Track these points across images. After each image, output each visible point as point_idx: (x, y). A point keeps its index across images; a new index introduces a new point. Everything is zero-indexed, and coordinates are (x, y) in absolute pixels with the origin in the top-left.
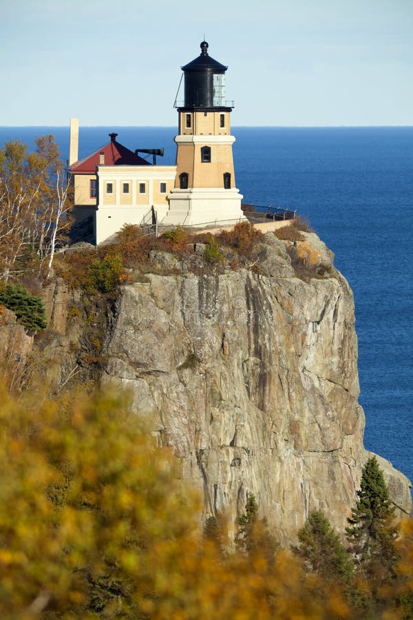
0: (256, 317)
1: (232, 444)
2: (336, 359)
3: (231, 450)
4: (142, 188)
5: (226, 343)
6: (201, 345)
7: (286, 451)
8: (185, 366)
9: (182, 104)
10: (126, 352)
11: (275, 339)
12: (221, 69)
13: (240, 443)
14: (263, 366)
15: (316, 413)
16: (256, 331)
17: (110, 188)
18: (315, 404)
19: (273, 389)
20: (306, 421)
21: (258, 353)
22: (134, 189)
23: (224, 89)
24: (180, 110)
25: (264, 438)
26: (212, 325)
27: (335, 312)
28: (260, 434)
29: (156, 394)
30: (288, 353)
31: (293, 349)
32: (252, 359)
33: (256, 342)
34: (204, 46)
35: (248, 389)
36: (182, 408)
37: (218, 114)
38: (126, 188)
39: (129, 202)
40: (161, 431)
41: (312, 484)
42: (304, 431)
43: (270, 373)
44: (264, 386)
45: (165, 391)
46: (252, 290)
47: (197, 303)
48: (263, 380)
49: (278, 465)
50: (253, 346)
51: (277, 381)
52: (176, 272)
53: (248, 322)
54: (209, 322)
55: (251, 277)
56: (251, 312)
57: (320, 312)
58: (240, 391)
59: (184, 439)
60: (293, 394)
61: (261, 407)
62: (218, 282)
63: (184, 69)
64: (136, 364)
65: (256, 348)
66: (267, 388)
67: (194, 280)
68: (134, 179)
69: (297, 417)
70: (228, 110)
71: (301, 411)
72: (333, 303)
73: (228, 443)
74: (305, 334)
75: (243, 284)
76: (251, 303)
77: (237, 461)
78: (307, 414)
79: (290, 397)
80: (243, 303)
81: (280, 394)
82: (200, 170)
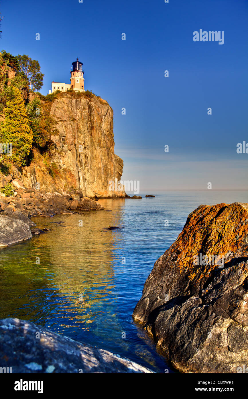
0: (90, 112)
2: (109, 126)
3: (84, 145)
4: (62, 88)
5: (82, 116)
6: (76, 116)
7: (98, 148)
8: (72, 121)
10: (56, 115)
11: (95, 118)
12: (82, 64)
13: (86, 144)
14: (92, 125)
15: (105, 138)
16: (90, 115)
18: (104, 136)
19: (94, 131)
20: (102, 140)
21: (91, 121)
25: (92, 143)
26: (79, 111)
27: (109, 114)
28: (91, 142)
29: (63, 126)
31: (99, 121)
32: (89, 122)
33: (90, 118)
34: (77, 59)
35: (88, 130)
36: (71, 131)
38: (59, 88)
40: (65, 137)
41: (103, 156)
42: (102, 142)
43: (93, 126)
44: (92, 130)
45: (66, 126)
46: (89, 105)
47: (75, 106)
48: (92, 128)
49: (95, 150)
50: (89, 119)
51: (95, 129)
52: (69, 98)
53: (88, 113)
54: (78, 111)
55: (89, 102)
56: (89, 110)
57: (106, 113)
58: (86, 130)
59: (71, 139)
60: (99, 133)
61: (91, 135)
62: (80, 100)
63: (72, 63)
64: (58, 118)
65: (90, 120)
66: (93, 130)
67: (74, 100)
68: (60, 86)
69: (100, 139)
71: (101, 137)
72: (109, 112)
73: (83, 143)
74: (102, 118)
75: (87, 102)
76: (89, 108)
77: (85, 148)
79: (98, 134)
80: (87, 107)
81: (96, 132)
82: (76, 84)
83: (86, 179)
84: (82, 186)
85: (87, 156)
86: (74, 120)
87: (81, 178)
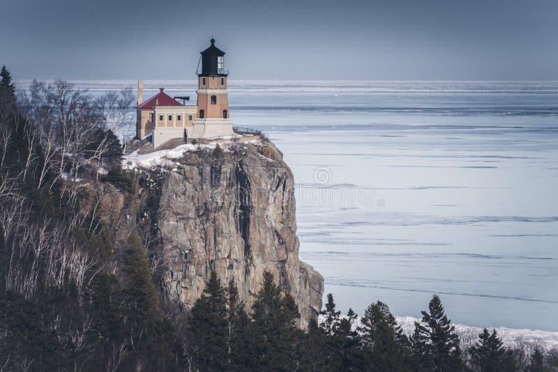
1: (229, 257)
3: (228, 260)
4: (179, 118)
7: (257, 261)
8: (203, 215)
9: (200, 73)
10: (172, 207)
12: (222, 54)
13: (233, 256)
14: (245, 215)
15: (274, 240)
17: (161, 118)
18: (274, 236)
19: (250, 228)
20: (268, 245)
21: (242, 208)
22: (175, 118)
23: (223, 65)
24: (200, 76)
25: (245, 254)
28: (244, 252)
29: (187, 230)
30: (258, 208)
31: (261, 206)
32: (239, 211)
34: (213, 41)
35: (237, 227)
37: (220, 78)
38: (170, 118)
39: (172, 125)
40: (190, 250)
42: (267, 250)
43: (249, 219)
45: (192, 229)
46: (239, 173)
47: (210, 181)
48: (245, 222)
49: (253, 268)
51: (253, 223)
52: (198, 164)
55: (239, 166)
58: (233, 229)
59: (203, 254)
60: (262, 230)
61: (244, 237)
62: (221, 169)
63: (202, 53)
64: (177, 214)
66: (247, 227)
67: (208, 168)
68: (175, 113)
69: (263, 242)
70: (226, 76)
71: (265, 239)
73: (226, 256)
75: (234, 170)
76: (239, 181)
77: (231, 267)
78: (269, 240)
79: (259, 232)
81: (254, 230)
82: (210, 108)
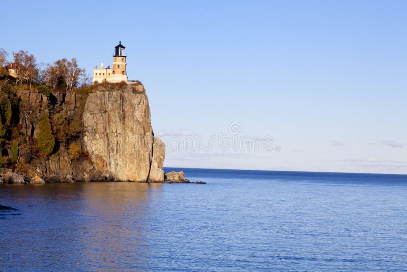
0: (123, 102)
1: (116, 132)
2: (143, 114)
4: (104, 74)
5: (114, 108)
6: (108, 108)
7: (130, 135)
9: (115, 55)
10: (89, 109)
11: (127, 108)
12: (124, 48)
13: (118, 132)
14: (124, 114)
15: (137, 126)
16: (122, 106)
17: (96, 74)
18: (137, 124)
19: (126, 120)
20: (135, 128)
21: (123, 111)
22: (98, 74)
23: (123, 52)
25: (124, 131)
27: (143, 102)
31: (132, 111)
32: (121, 112)
33: (122, 108)
34: (120, 42)
35: (120, 119)
36: (102, 122)
37: (122, 58)
38: (100, 74)
39: (100, 77)
40: (96, 127)
42: (134, 130)
43: (126, 116)
44: (124, 119)
45: (97, 118)
46: (122, 96)
47: (108, 98)
48: (124, 117)
49: (128, 137)
51: (128, 118)
52: (103, 91)
53: (120, 104)
54: (110, 103)
55: (121, 93)
56: (121, 101)
57: (139, 102)
58: (118, 119)
59: (102, 129)
61: (124, 124)
62: (113, 93)
63: (115, 47)
64: (91, 111)
67: (107, 93)
68: (102, 72)
69: (132, 126)
70: (125, 57)
71: (134, 125)
72: (142, 100)
73: (115, 131)
74: (135, 107)
75: (119, 94)
76: (121, 99)
77: (117, 136)
78: (135, 126)
79: (131, 122)
80: (119, 99)
81: (128, 121)
82: (117, 70)
83: (118, 164)
84: (113, 170)
85: (119, 142)
86: (105, 112)
87: (113, 163)
